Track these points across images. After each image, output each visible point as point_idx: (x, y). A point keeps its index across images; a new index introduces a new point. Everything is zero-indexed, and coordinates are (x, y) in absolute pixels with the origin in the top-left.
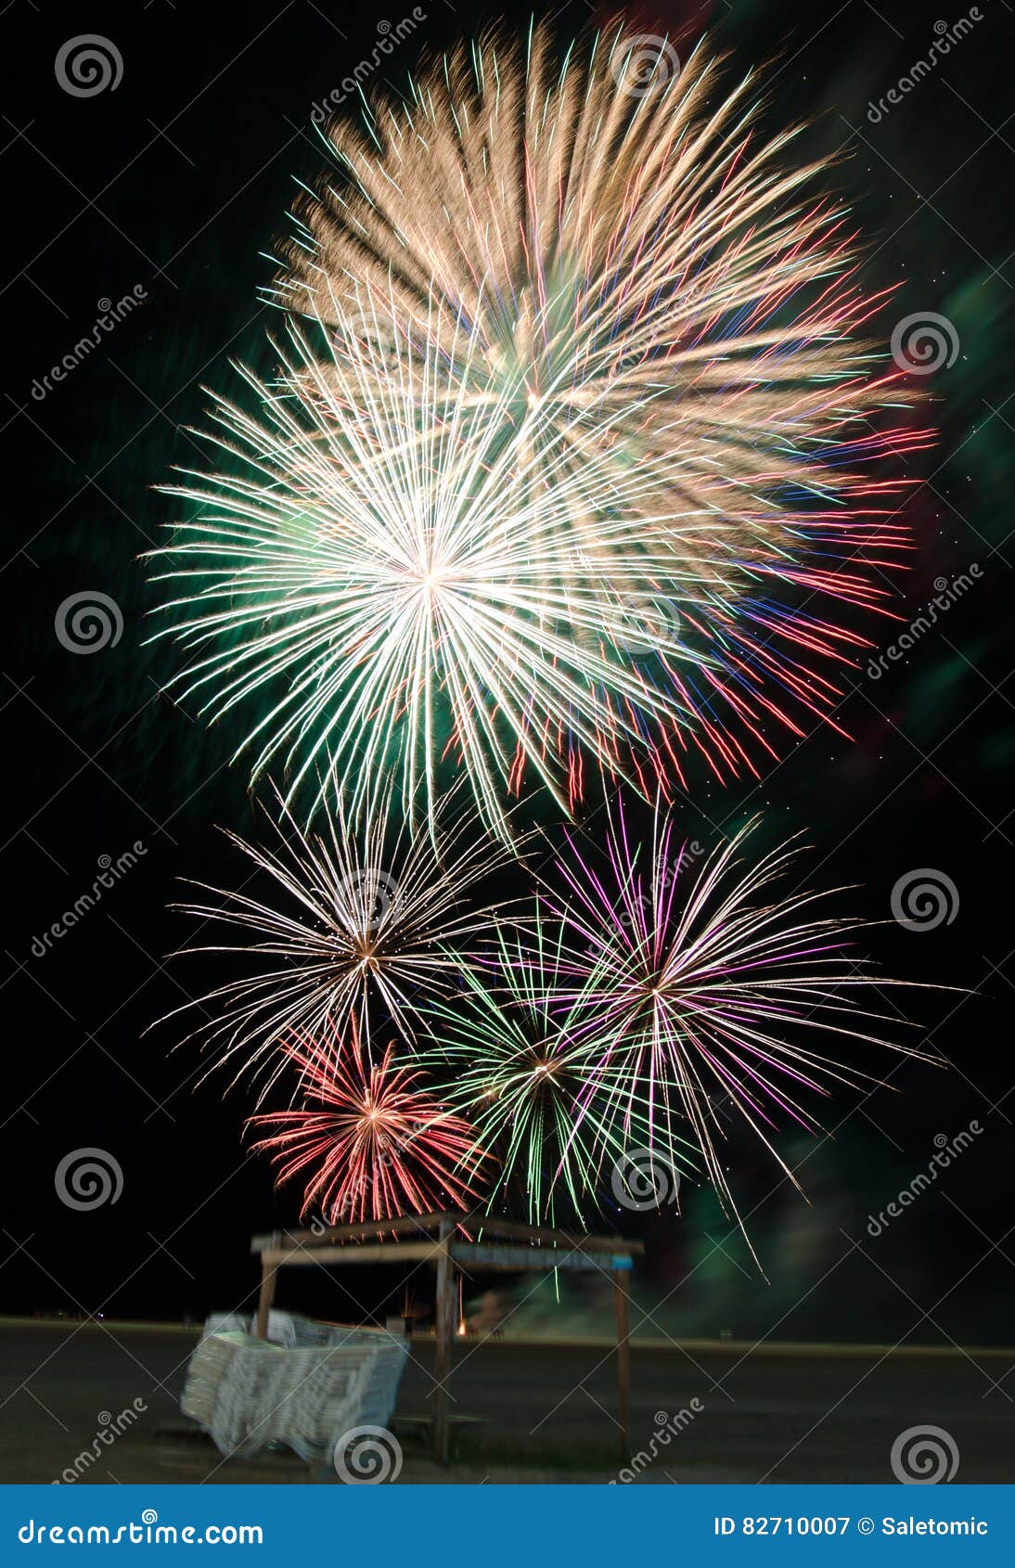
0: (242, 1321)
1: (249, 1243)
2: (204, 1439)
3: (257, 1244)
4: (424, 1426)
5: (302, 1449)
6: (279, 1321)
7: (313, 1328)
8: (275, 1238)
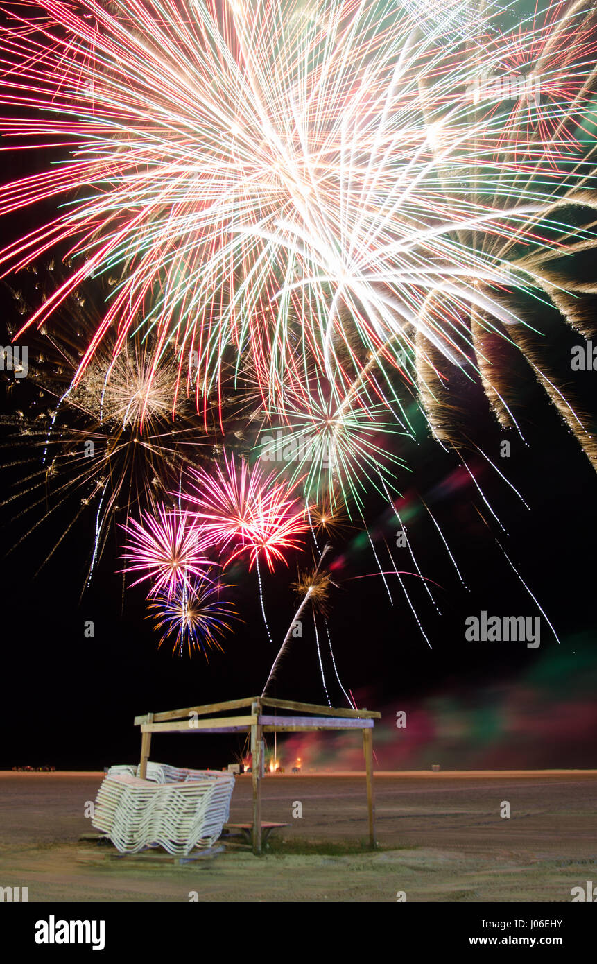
0: (131, 768)
1: (133, 721)
2: (107, 843)
3: (138, 720)
4: (246, 830)
5: (169, 847)
6: (154, 768)
7: (175, 771)
8: (149, 716)
